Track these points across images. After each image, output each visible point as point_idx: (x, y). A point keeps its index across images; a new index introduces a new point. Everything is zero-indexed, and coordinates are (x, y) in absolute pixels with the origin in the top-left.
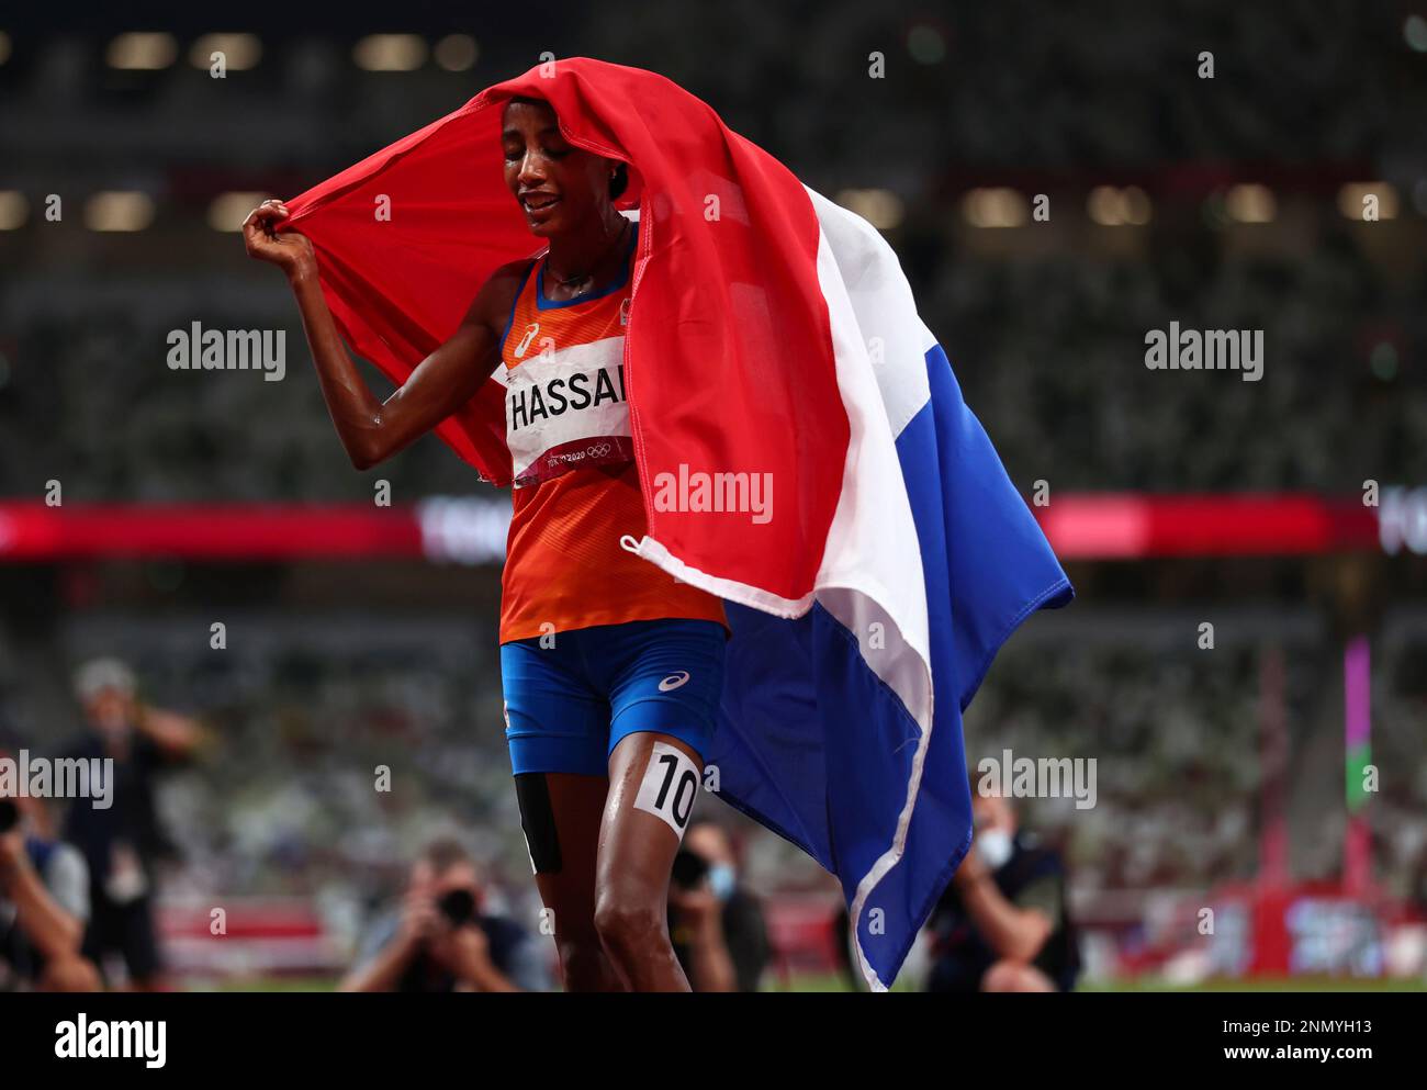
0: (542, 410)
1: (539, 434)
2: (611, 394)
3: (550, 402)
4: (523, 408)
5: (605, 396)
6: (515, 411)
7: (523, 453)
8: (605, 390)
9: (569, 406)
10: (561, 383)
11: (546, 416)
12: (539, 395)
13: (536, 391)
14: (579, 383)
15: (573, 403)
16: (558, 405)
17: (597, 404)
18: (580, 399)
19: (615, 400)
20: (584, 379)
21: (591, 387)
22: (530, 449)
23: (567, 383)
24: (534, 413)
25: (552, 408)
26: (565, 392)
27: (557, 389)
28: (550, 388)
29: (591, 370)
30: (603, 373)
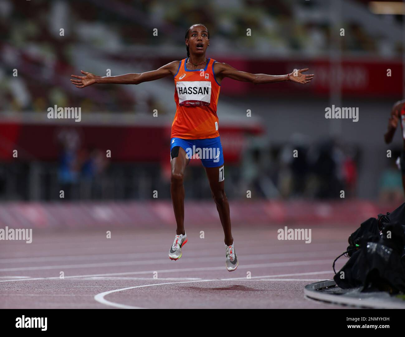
0: (186, 92)
1: (185, 97)
2: (202, 92)
3: (188, 91)
4: (182, 91)
5: (200, 93)
6: (180, 91)
7: (181, 99)
8: (200, 91)
9: (193, 93)
10: (191, 88)
11: (187, 94)
12: (186, 89)
13: (185, 88)
14: (195, 89)
15: (194, 93)
16: (190, 92)
17: (198, 94)
18: (195, 92)
19: (202, 94)
20: (197, 88)
21: (198, 90)
22: (183, 99)
23: (193, 88)
24: (184, 92)
25: (188, 93)
26: (192, 90)
27: (190, 89)
28: (189, 88)
29: (198, 87)
30: (201, 88)
